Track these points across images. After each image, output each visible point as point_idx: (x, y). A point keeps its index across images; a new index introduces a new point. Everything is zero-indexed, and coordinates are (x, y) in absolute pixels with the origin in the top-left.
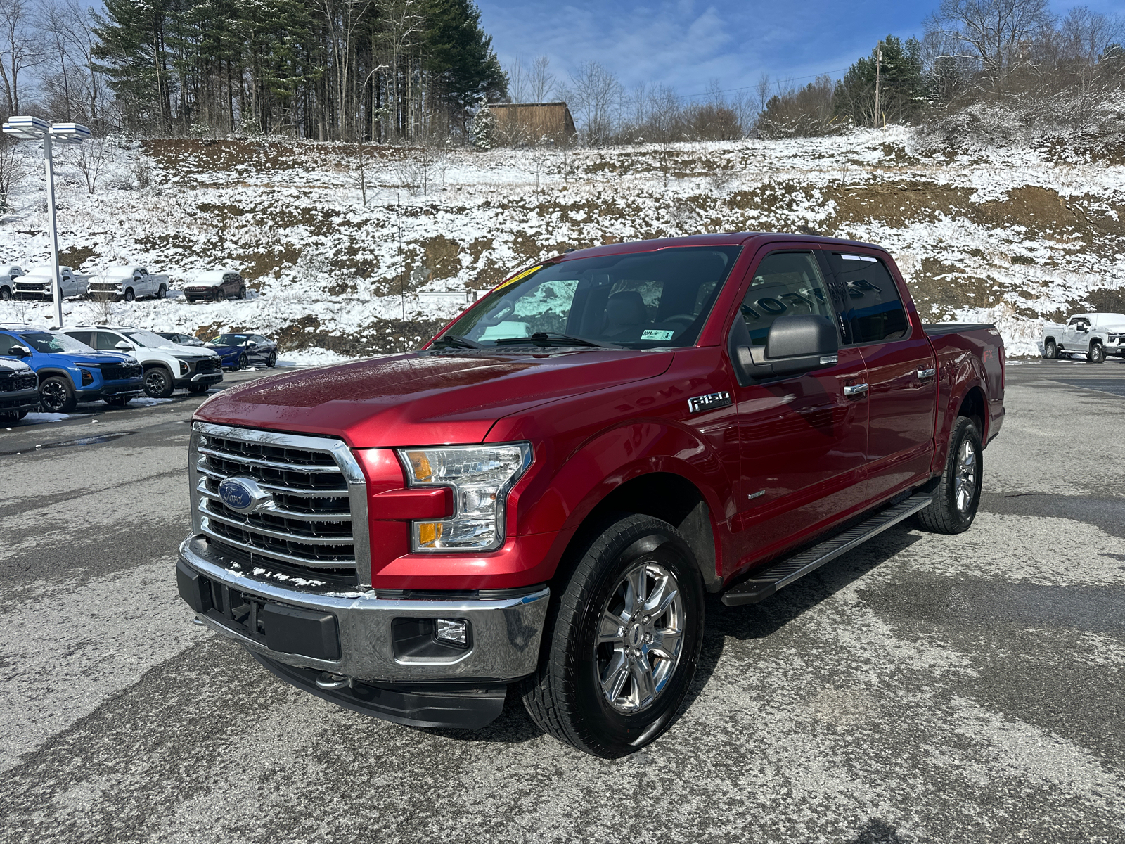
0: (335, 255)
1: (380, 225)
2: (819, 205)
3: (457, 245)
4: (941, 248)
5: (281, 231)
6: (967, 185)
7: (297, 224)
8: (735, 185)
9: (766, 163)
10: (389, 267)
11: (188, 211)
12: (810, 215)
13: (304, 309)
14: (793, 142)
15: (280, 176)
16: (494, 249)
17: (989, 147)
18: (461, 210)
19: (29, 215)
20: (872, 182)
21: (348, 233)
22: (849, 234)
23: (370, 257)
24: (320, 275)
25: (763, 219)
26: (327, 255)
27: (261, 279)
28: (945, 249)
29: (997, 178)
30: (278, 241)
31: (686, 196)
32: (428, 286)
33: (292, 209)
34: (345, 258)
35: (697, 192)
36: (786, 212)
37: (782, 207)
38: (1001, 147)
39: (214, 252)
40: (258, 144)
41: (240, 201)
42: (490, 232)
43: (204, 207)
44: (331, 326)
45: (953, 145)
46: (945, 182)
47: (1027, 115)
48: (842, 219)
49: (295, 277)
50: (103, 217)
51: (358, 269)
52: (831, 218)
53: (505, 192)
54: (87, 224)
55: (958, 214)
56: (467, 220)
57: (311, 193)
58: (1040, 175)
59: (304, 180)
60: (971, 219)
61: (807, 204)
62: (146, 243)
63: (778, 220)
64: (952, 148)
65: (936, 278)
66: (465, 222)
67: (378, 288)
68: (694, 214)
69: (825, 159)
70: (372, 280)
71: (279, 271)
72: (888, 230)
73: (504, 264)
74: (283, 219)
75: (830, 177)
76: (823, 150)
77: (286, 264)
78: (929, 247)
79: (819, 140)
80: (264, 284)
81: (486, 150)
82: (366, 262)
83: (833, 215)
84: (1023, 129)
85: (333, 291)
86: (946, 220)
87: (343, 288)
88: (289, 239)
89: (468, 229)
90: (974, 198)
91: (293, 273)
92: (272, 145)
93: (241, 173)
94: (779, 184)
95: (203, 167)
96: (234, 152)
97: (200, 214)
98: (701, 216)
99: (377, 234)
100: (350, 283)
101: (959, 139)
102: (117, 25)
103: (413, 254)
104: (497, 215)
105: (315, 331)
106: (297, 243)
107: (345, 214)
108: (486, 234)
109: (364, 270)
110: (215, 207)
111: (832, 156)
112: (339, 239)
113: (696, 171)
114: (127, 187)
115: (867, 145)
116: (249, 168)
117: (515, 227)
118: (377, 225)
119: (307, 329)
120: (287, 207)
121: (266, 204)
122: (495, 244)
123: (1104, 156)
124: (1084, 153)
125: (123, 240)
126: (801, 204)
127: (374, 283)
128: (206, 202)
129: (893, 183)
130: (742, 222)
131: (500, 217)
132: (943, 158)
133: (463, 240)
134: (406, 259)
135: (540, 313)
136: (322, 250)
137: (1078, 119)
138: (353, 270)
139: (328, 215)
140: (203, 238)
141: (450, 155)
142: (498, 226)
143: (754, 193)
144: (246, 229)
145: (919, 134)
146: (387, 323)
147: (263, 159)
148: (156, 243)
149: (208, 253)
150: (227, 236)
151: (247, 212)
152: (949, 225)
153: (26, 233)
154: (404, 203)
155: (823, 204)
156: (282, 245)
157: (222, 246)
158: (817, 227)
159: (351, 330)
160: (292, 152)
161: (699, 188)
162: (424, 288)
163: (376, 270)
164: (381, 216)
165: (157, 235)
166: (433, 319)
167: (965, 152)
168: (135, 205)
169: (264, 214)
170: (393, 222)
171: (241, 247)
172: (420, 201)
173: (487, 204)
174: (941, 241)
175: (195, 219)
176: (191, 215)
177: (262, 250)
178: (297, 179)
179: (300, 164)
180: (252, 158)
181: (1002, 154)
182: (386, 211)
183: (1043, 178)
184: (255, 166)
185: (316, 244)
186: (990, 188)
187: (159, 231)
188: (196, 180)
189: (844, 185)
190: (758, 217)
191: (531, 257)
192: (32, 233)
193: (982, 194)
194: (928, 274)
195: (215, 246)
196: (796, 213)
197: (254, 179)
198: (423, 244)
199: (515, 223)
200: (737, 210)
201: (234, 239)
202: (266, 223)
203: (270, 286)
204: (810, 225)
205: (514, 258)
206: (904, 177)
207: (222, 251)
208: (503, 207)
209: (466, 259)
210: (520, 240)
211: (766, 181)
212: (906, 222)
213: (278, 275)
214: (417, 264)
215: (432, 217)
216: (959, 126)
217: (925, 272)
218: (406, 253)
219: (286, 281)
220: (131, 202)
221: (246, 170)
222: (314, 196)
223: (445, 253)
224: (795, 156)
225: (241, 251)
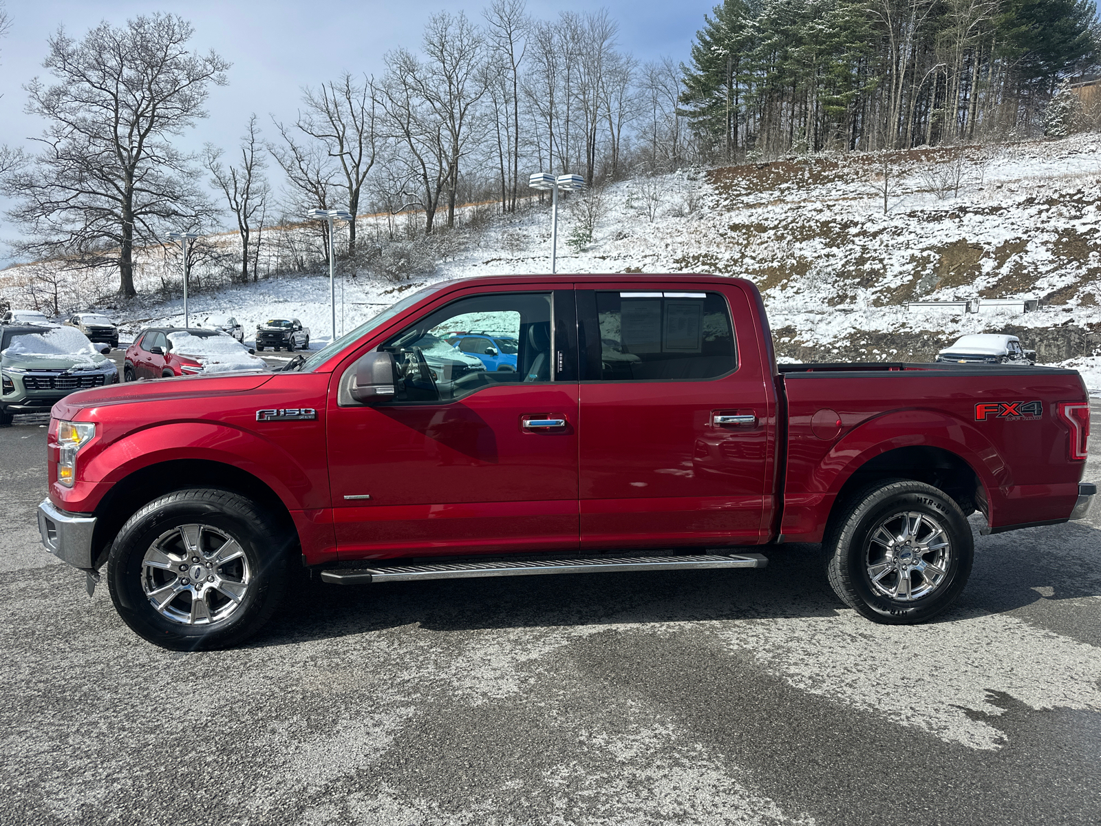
0: (843, 266)
1: (897, 232)
3: (981, 249)
5: (798, 245)
7: (814, 237)
10: (896, 276)
11: (721, 232)
13: (786, 320)
15: (818, 190)
16: (1027, 252)
18: (994, 210)
19: (605, 243)
21: (862, 243)
23: (878, 266)
24: (823, 286)
26: (835, 267)
27: (768, 291)
30: (792, 255)
32: (934, 295)
33: (812, 223)
34: (852, 268)
39: (734, 268)
40: (806, 162)
41: (767, 219)
42: (1026, 232)
43: (734, 228)
44: (806, 336)
49: (799, 289)
50: (654, 242)
51: (862, 280)
53: (1057, 185)
54: (642, 249)
56: (1000, 220)
57: (834, 205)
59: (841, 193)
62: (681, 262)
66: (996, 223)
67: (879, 298)
70: (874, 289)
71: (786, 284)
73: (1036, 269)
74: (801, 233)
77: (795, 276)
80: (769, 296)
81: (1061, 137)
82: (873, 271)
85: (831, 302)
87: (842, 298)
88: (802, 252)
89: (1001, 230)
91: (798, 285)
92: (818, 161)
93: (782, 191)
95: (751, 190)
96: (782, 172)
97: (730, 233)
99: (891, 243)
100: (850, 294)
102: (701, 73)
103: (927, 260)
104: (1040, 212)
105: (790, 341)
106: (809, 254)
107: (863, 224)
108: (1020, 235)
109: (867, 280)
110: (744, 226)
112: (851, 250)
114: (680, 214)
116: (791, 186)
117: (1062, 225)
118: (894, 233)
119: (782, 340)
120: (809, 221)
121: (790, 220)
122: (1029, 247)
125: (665, 260)
127: (876, 292)
128: (737, 223)
131: (1044, 216)
133: (989, 244)
134: (916, 267)
135: (1055, 325)
136: (832, 261)
138: (858, 280)
139: (845, 226)
140: (727, 256)
141: (1010, 149)
142: (1038, 225)
144: (766, 245)
146: (864, 334)
147: (807, 175)
148: (689, 262)
149: (729, 269)
150: (749, 253)
151: (770, 229)
153: (600, 258)
154: (929, 208)
156: (795, 259)
157: (742, 262)
159: (824, 341)
160: (836, 165)
162: (928, 297)
163: (881, 279)
164: (899, 223)
165: (691, 255)
166: (917, 331)
168: (681, 229)
169: (785, 229)
170: (911, 229)
171: (758, 262)
172: (948, 204)
173: (1030, 201)
175: (725, 239)
176: (722, 235)
177: (776, 264)
178: (834, 192)
179: (841, 178)
180: (796, 176)
182: (906, 218)
184: (798, 183)
185: (828, 256)
187: (694, 251)
188: (742, 202)
191: (1075, 259)
192: (604, 258)
195: (736, 261)
197: (794, 196)
198: (939, 250)
199: (1063, 220)
201: (754, 255)
202: (786, 238)
203: (774, 297)
205: (1052, 262)
207: (741, 266)
208: (1051, 202)
209: (988, 265)
210: (1064, 240)
213: (784, 288)
214: (928, 272)
215: (957, 220)
218: (918, 261)
219: (790, 292)
220: (678, 227)
221: (788, 188)
222: (837, 209)
223: (964, 258)
225: (757, 266)
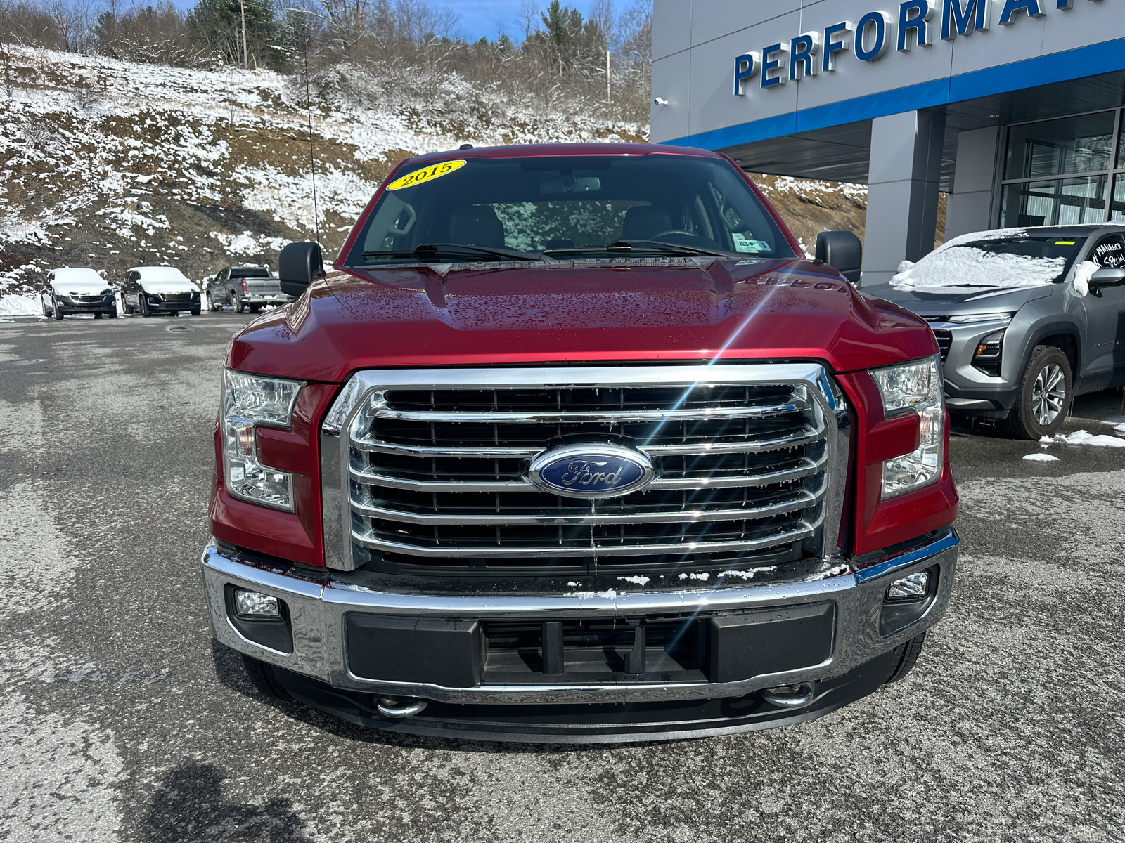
2: (210, 144)
4: (338, 200)
6: (350, 142)
8: (106, 107)
9: (131, 87)
12: (201, 153)
14: (157, 69)
17: (359, 108)
20: (261, 126)
22: (246, 177)
25: (149, 152)
28: (342, 201)
29: (374, 138)
31: (42, 111)
35: (57, 109)
36: (173, 146)
37: (167, 140)
38: (369, 109)
45: (326, 101)
46: (331, 136)
47: (387, 83)
48: (236, 161)
52: (225, 159)
55: (346, 168)
58: (408, 140)
60: (359, 175)
61: (196, 141)
63: (167, 155)
64: (326, 103)
65: (340, 230)
68: (56, 134)
69: (199, 94)
72: (285, 179)
75: (217, 115)
76: (194, 83)
78: (327, 198)
79: (188, 72)
83: (227, 156)
84: (385, 96)
86: (337, 173)
90: (357, 155)
94: (159, 113)
98: (68, 139)
101: (331, 95)
111: (206, 92)
113: (40, 82)
115: (240, 86)
123: (450, 131)
124: (435, 125)
126: (189, 140)
129: (282, 130)
130: (123, 152)
132: (319, 112)
137: (428, 94)
143: (130, 120)
145: (294, 82)
152: (341, 179)
155: (213, 143)
158: (211, 167)
161: (58, 104)
167: (338, 108)
174: (336, 194)
181: (370, 116)
183: (411, 144)
186: (370, 147)
189: (233, 125)
190: (141, 149)
193: (364, 152)
194: (332, 225)
196: (186, 149)
200: (113, 137)
204: (204, 164)
206: (292, 125)
211: (144, 108)
212: (301, 171)
216: (330, 82)
217: (329, 222)
224: (164, 85)
